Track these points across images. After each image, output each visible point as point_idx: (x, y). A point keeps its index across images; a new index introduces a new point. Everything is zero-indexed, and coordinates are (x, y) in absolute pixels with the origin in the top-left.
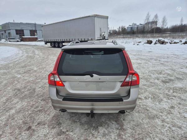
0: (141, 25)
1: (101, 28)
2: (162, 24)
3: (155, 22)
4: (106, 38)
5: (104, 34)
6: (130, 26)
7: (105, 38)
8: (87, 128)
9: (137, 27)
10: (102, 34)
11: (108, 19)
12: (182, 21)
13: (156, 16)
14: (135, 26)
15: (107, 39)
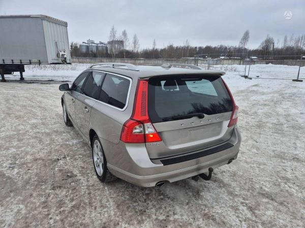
0: (102, 43)
1: (56, 43)
2: (133, 45)
3: (121, 43)
4: (68, 62)
5: (63, 53)
6: (84, 44)
7: (66, 62)
8: (187, 201)
9: (97, 47)
10: (61, 53)
11: (66, 26)
12: (154, 44)
13: (124, 34)
14: (93, 44)
15: (70, 64)
